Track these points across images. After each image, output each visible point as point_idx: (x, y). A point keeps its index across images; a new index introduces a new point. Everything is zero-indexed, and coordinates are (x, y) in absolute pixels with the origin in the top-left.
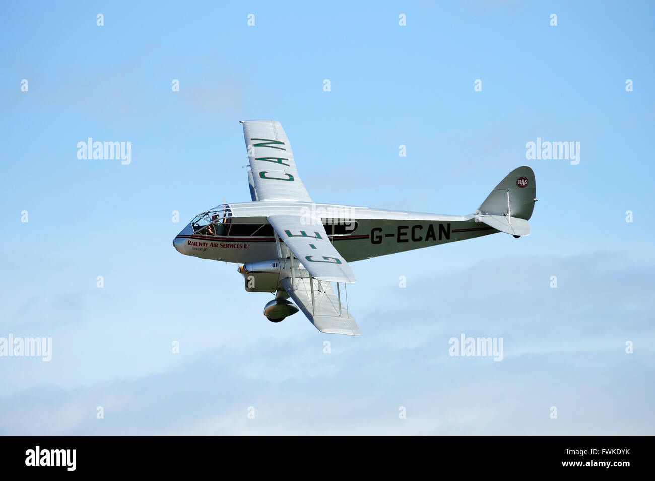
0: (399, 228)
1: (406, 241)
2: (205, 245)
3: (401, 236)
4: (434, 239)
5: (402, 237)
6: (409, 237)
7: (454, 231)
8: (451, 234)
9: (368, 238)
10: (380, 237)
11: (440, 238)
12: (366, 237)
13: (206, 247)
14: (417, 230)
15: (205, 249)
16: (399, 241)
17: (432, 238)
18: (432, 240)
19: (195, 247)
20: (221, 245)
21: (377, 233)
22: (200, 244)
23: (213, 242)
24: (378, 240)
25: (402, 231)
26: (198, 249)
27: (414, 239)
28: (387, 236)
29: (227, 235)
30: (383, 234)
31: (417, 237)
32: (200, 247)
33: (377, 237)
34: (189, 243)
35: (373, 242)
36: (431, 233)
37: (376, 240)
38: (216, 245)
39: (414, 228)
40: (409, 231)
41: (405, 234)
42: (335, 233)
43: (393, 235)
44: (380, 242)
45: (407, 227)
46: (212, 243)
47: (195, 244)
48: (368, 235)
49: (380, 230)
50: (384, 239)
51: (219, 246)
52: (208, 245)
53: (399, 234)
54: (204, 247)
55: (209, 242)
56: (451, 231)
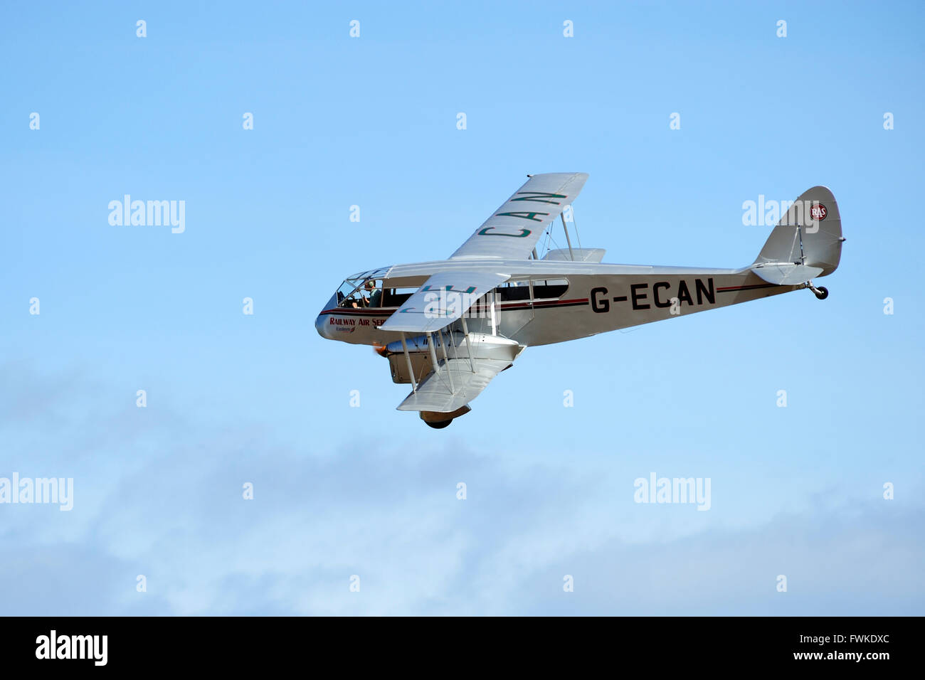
0: (634, 287)
1: (647, 307)
2: (352, 322)
3: (638, 300)
4: (691, 303)
5: (640, 302)
6: (650, 300)
7: (720, 290)
8: (716, 295)
9: (588, 303)
10: (606, 302)
11: (700, 302)
12: (584, 302)
13: (353, 326)
14: (661, 290)
15: (353, 330)
16: (636, 307)
17: (686, 302)
18: (688, 304)
19: (340, 326)
20: (374, 322)
21: (599, 296)
22: (346, 322)
23: (363, 318)
24: (603, 306)
25: (639, 292)
26: (343, 329)
27: (659, 305)
28: (616, 299)
29: (379, 306)
30: (609, 297)
31: (662, 301)
32: (346, 326)
33: (602, 302)
34: (332, 322)
35: (596, 310)
36: (684, 295)
37: (600, 306)
38: (366, 323)
39: (656, 286)
40: (649, 292)
41: (644, 296)
42: (536, 297)
43: (624, 299)
44: (606, 309)
45: (645, 286)
46: (361, 320)
47: (339, 322)
48: (587, 300)
49: (604, 291)
50: (611, 303)
51: (371, 323)
52: (357, 322)
53: (635, 297)
54: (351, 327)
55: (357, 319)
56: (715, 291)
